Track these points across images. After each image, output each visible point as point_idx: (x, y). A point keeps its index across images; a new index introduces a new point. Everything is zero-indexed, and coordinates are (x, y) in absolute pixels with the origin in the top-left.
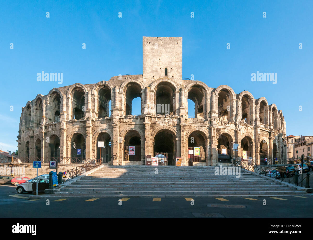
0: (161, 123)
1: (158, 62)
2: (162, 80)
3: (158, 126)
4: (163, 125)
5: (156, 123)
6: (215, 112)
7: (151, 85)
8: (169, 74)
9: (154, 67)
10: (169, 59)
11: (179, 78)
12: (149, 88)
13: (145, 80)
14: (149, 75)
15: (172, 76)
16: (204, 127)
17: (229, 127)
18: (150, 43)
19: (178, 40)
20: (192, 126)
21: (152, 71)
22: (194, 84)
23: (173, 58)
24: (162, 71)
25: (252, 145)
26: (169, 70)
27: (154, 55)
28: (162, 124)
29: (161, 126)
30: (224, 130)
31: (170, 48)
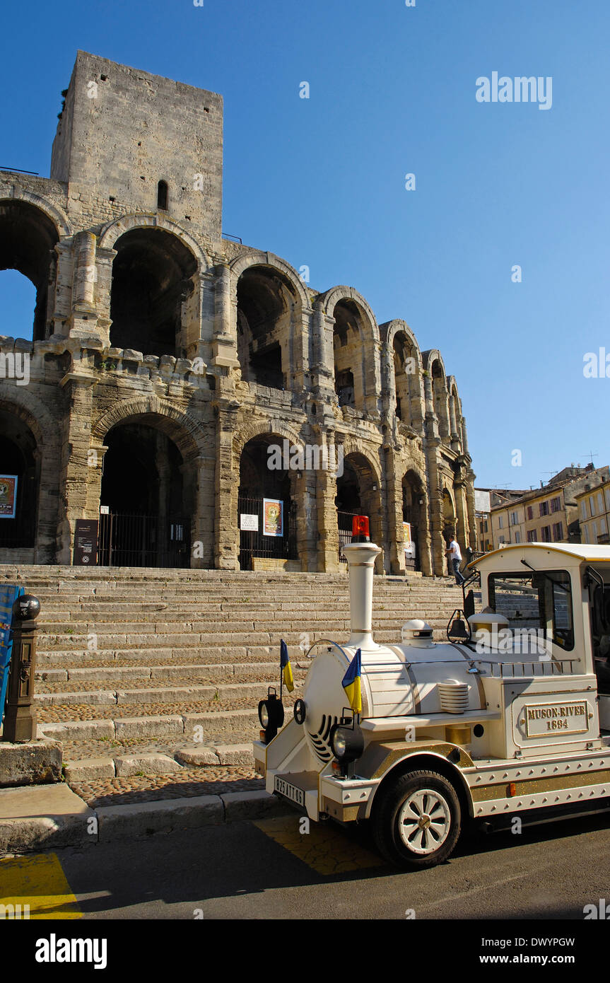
0: (138, 385)
1: (135, 153)
2: (147, 220)
3: (125, 396)
4: (146, 394)
5: (119, 384)
6: (327, 374)
7: (104, 229)
8: (173, 205)
9: (116, 165)
10: (176, 154)
11: (212, 230)
12: (93, 239)
13: (75, 206)
14: (94, 189)
15: (186, 217)
16: (292, 424)
17: (367, 434)
18: (103, 78)
19: (208, 102)
20: (253, 413)
21: (108, 179)
22: (260, 262)
23: (189, 153)
24: (146, 189)
25: (421, 502)
26: (174, 190)
27: (120, 125)
28: (142, 392)
29: (138, 399)
30: (354, 442)
31: (180, 117)
